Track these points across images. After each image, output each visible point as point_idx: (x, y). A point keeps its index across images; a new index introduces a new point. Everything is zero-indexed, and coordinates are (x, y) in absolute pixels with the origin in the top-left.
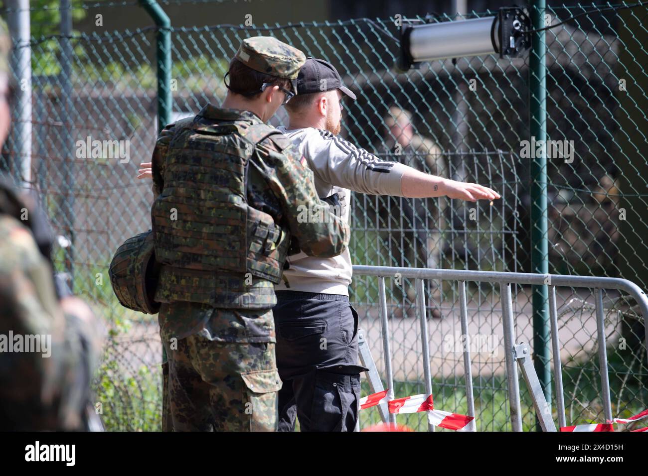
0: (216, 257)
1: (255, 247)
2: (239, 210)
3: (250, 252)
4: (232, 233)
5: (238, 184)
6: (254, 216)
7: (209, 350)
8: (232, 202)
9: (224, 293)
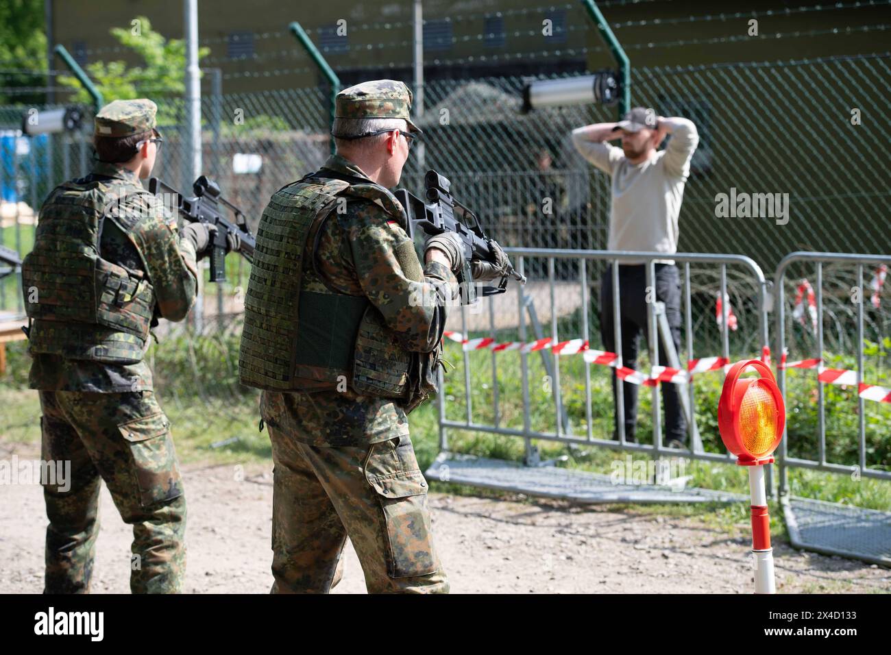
0: (67, 307)
1: (108, 299)
2: (89, 260)
3: (101, 303)
4: (83, 283)
5: (90, 236)
6: (105, 268)
7: (82, 407)
8: (82, 252)
9: (76, 344)
